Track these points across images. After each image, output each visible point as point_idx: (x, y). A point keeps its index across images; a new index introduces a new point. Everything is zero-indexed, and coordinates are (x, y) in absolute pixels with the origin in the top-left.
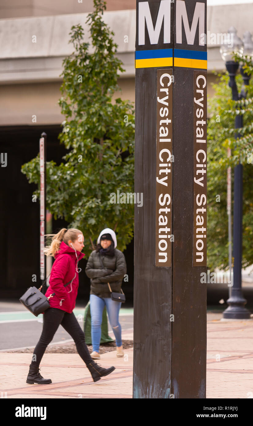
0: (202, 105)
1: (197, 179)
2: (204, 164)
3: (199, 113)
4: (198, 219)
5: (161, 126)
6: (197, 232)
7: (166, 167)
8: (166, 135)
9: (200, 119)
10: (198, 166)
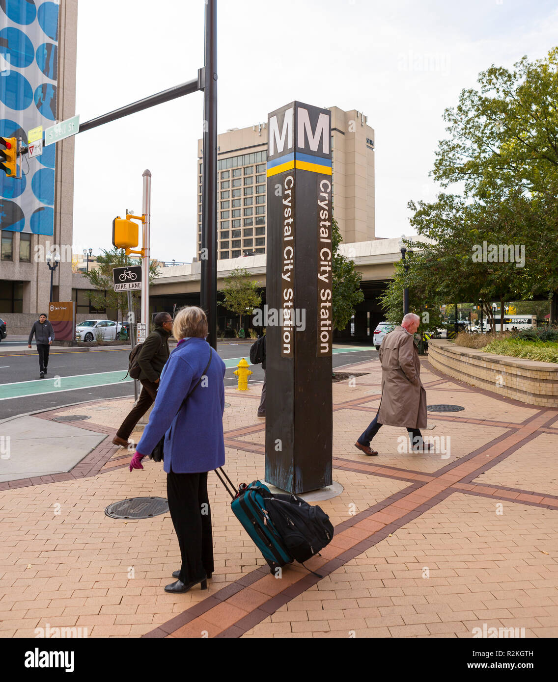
0: (327, 208)
1: (321, 275)
2: (329, 261)
3: (324, 215)
4: (323, 312)
5: (285, 226)
6: (321, 325)
7: (289, 263)
8: (289, 233)
9: (325, 220)
10: (322, 263)
